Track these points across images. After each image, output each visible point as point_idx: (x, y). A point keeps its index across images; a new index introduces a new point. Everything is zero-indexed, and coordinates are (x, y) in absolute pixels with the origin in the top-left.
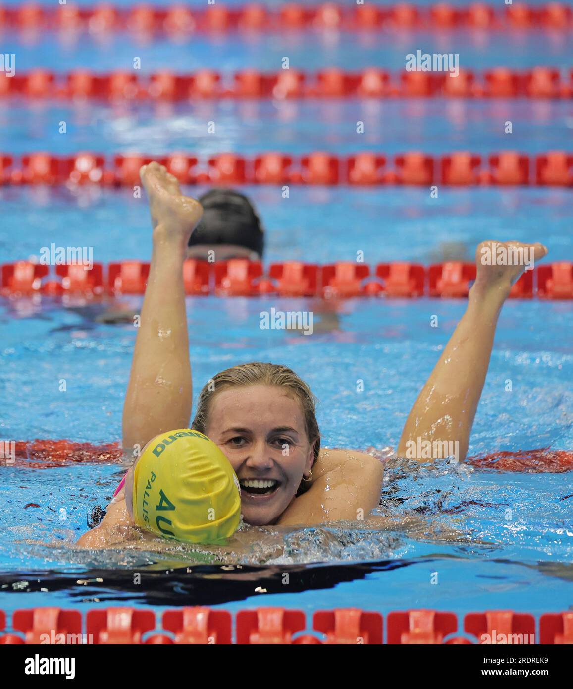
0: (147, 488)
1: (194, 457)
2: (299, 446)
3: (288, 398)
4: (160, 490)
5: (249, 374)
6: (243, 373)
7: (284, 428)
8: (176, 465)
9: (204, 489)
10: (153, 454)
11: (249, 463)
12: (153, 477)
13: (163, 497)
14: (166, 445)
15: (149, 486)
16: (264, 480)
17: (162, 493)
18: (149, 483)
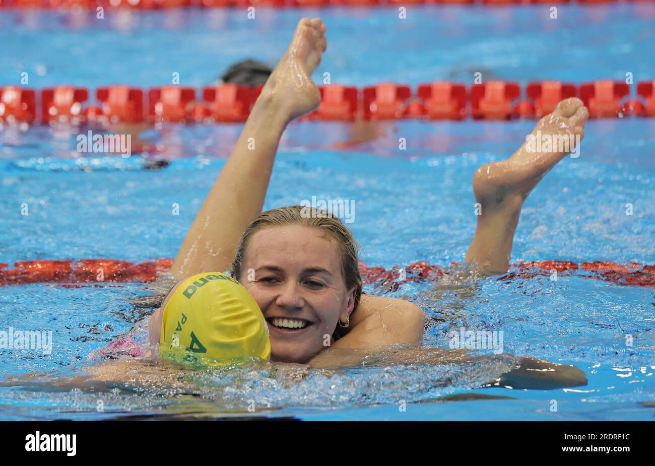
0: (177, 329)
1: (227, 300)
2: (333, 288)
3: (324, 240)
4: (191, 332)
5: (287, 214)
6: (282, 213)
7: (317, 268)
8: (209, 307)
9: (236, 333)
10: (183, 295)
11: (279, 301)
12: (184, 319)
13: (195, 339)
14: (198, 288)
15: (179, 328)
16: (294, 319)
17: (193, 335)
18: (179, 325)
